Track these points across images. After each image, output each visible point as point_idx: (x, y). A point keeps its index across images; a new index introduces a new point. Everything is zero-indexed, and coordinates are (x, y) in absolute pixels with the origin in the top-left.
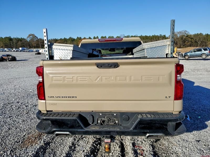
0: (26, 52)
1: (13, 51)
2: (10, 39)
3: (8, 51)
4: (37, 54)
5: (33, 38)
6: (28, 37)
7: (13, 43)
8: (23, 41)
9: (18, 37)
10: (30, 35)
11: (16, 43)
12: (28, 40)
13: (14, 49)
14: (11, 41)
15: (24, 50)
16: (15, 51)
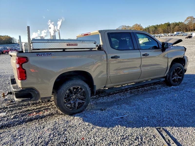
0: (180, 36)
1: (168, 35)
2: (169, 25)
3: (164, 36)
4: (187, 38)
5: (192, 20)
6: (186, 20)
7: (170, 28)
8: (180, 25)
9: (176, 22)
10: (188, 18)
11: (173, 28)
12: (186, 23)
13: (169, 34)
14: (169, 27)
15: (178, 34)
16: (170, 35)
